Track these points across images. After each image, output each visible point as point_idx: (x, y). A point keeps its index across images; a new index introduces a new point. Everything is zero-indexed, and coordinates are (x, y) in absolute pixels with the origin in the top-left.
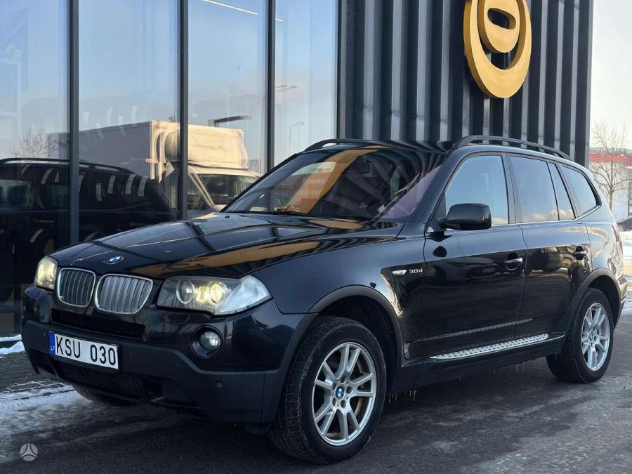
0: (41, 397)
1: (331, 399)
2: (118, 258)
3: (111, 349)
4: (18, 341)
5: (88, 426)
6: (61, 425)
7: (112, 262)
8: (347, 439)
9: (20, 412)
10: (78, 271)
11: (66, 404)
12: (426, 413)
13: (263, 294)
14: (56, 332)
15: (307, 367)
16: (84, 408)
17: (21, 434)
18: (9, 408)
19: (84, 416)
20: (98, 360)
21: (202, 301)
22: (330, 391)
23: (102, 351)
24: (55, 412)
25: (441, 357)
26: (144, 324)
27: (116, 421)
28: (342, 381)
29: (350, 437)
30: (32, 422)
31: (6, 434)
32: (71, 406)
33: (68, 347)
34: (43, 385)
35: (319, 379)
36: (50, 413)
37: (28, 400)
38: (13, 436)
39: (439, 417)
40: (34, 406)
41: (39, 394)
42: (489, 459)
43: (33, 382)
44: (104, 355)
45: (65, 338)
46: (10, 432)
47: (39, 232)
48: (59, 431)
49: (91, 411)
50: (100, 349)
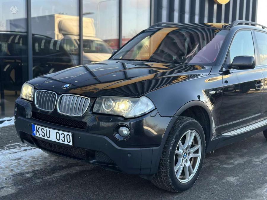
0: (22, 152)
1: (181, 159)
2: (68, 85)
3: (68, 135)
4: (5, 120)
5: (50, 169)
6: (36, 169)
7: (64, 88)
8: (188, 179)
9: (14, 161)
10: (46, 92)
11: (36, 156)
12: (214, 159)
13: (151, 106)
14: (36, 124)
15: (172, 144)
16: (45, 158)
17: (17, 174)
18: (7, 158)
19: (46, 163)
20: (61, 140)
21: (119, 110)
22: (181, 155)
23: (63, 135)
24: (31, 161)
25: (227, 134)
26: (86, 121)
27: (63, 166)
28: (186, 149)
29: (189, 178)
30: (21, 167)
31: (9, 175)
32: (39, 157)
33: (43, 132)
34: (22, 145)
35: (177, 150)
36: (29, 161)
37: (16, 154)
38: (13, 176)
39: (222, 162)
40: (19, 157)
41: (21, 150)
42: (259, 187)
43: (17, 143)
44: (64, 137)
45: (41, 127)
46: (11, 174)
47: (8, 66)
48: (36, 172)
49: (49, 160)
50: (62, 135)
